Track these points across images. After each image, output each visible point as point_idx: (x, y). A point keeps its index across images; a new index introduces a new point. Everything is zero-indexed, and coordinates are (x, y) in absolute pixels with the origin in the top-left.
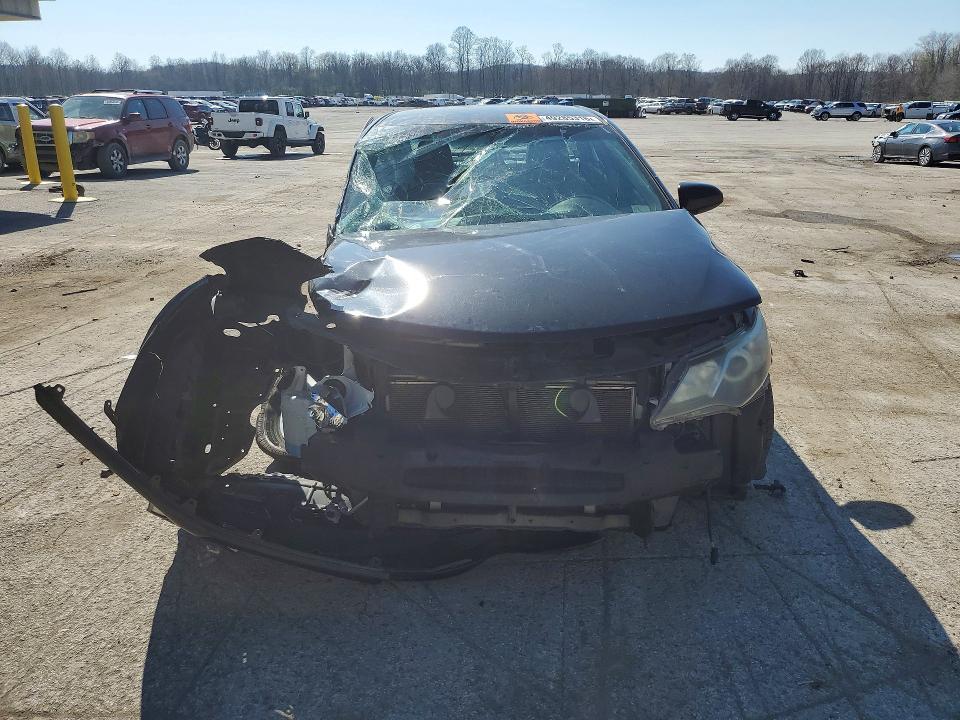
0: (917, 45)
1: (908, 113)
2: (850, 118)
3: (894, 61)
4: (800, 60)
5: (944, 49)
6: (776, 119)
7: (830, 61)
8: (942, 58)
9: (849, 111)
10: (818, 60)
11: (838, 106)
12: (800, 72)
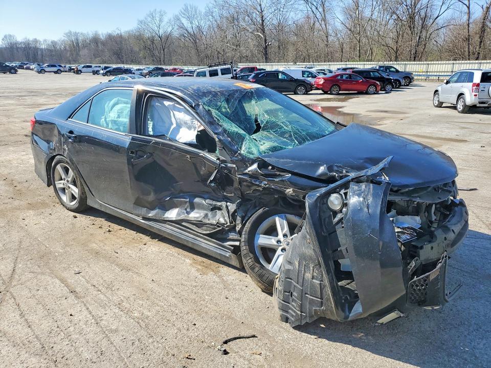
0: (64, 36)
1: (83, 70)
2: (56, 72)
3: (54, 43)
4: (3, 40)
5: (77, 40)
6: (15, 73)
7: (20, 41)
8: (78, 44)
9: (55, 69)
10: (13, 41)
11: (48, 66)
12: (5, 46)
